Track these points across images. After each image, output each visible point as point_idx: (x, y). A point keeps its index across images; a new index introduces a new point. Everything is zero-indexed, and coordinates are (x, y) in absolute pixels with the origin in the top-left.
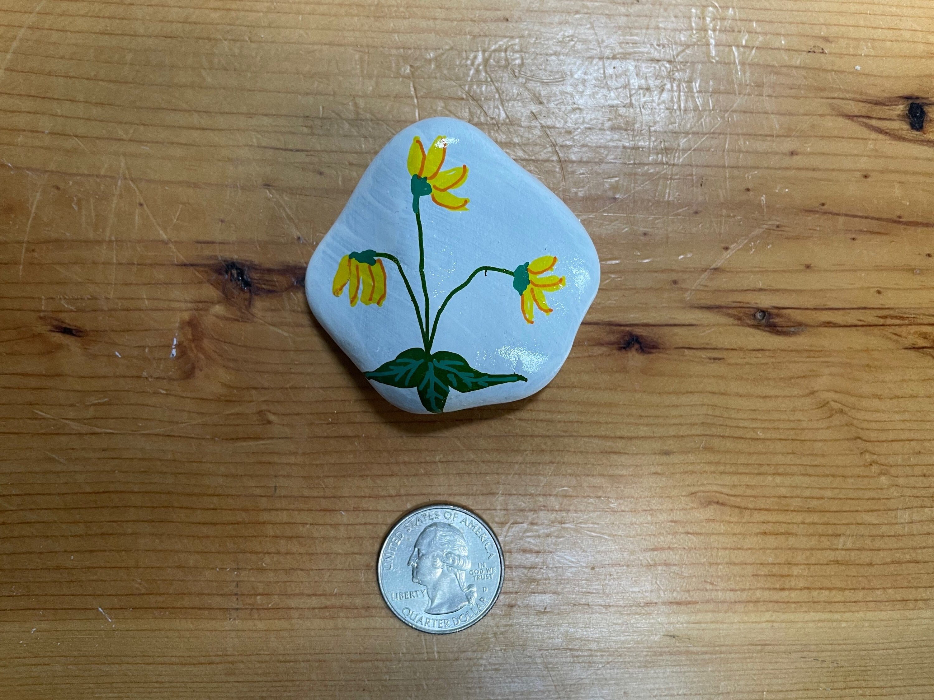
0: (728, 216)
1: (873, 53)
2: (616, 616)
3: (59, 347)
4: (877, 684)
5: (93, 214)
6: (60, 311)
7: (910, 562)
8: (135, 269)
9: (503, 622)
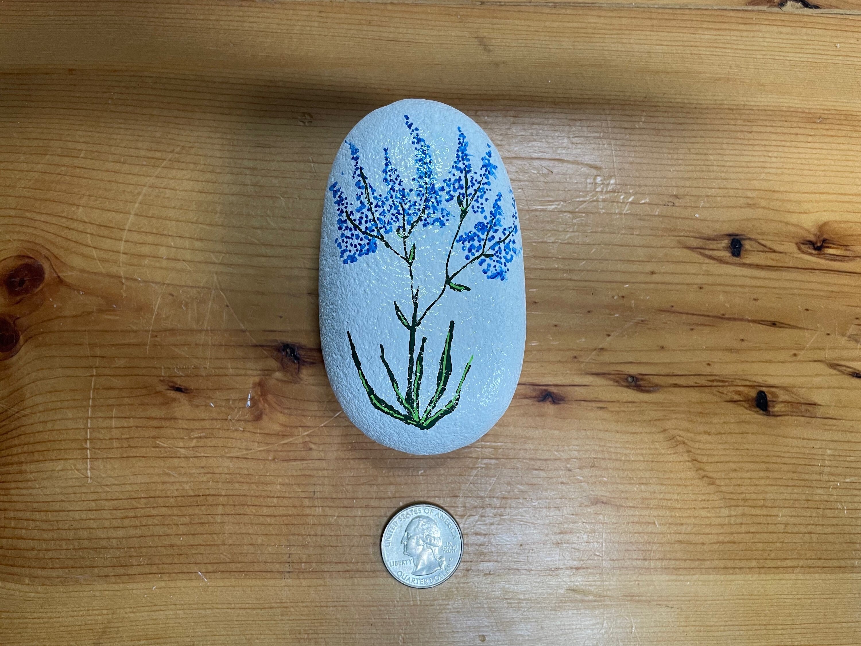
0: (610, 314)
1: (707, 205)
2: (537, 577)
3: (174, 400)
4: (708, 624)
5: (196, 312)
6: (174, 377)
7: (728, 542)
8: (223, 348)
9: (462, 581)
